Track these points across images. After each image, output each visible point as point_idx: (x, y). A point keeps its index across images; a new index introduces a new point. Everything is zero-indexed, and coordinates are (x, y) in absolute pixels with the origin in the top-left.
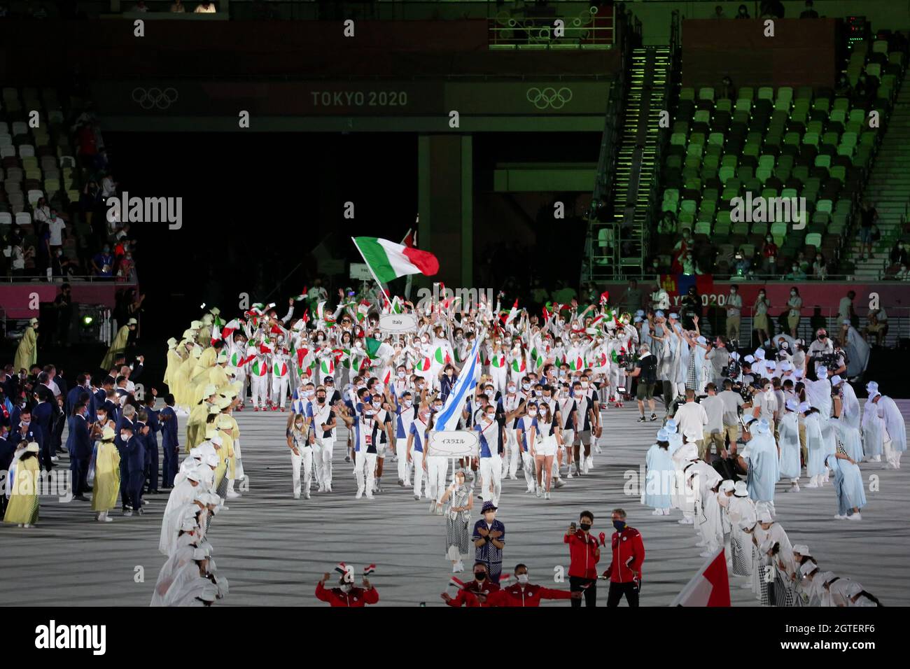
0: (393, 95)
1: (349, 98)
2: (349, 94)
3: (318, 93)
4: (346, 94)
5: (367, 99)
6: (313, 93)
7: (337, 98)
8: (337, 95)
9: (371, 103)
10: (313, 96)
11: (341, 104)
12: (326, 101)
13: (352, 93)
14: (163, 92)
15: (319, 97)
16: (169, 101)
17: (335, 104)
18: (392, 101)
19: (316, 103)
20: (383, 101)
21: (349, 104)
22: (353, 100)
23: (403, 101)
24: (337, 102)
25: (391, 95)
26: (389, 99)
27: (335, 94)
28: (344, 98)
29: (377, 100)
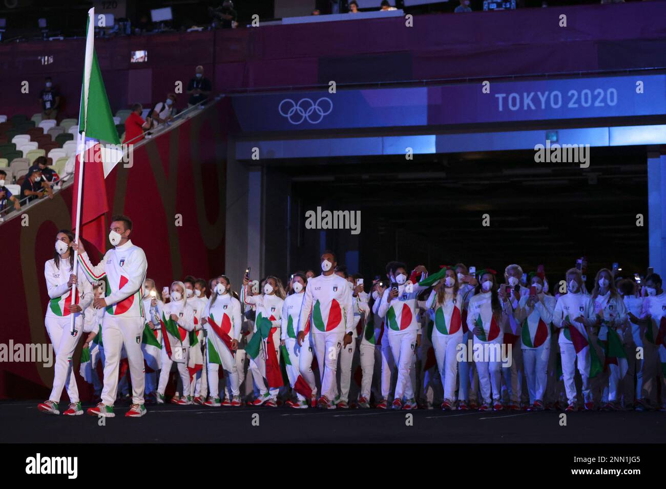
0: (599, 94)
1: (543, 100)
2: (543, 95)
3: (504, 95)
4: (539, 93)
5: (566, 99)
6: (497, 96)
7: (527, 101)
8: (528, 96)
9: (571, 105)
10: (498, 98)
11: (533, 107)
12: (514, 105)
13: (547, 93)
14: (315, 103)
15: (505, 100)
16: (322, 114)
17: (525, 108)
18: (599, 100)
19: (501, 109)
20: (586, 102)
21: (543, 107)
22: (548, 101)
23: (612, 100)
24: (528, 106)
25: (596, 93)
26: (595, 98)
27: (525, 94)
28: (536, 100)
29: (578, 101)
